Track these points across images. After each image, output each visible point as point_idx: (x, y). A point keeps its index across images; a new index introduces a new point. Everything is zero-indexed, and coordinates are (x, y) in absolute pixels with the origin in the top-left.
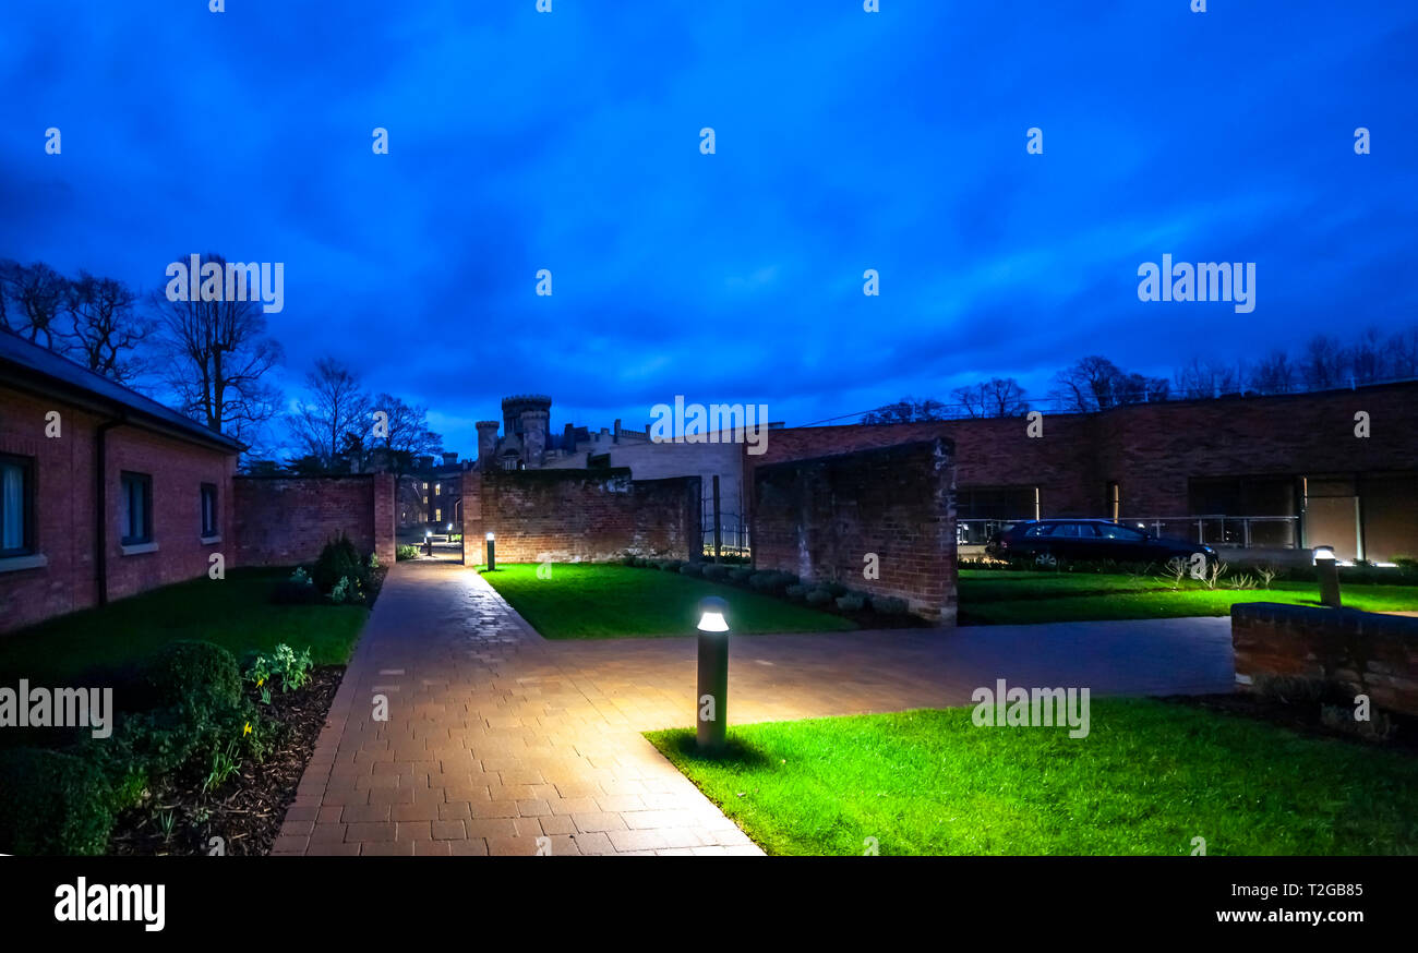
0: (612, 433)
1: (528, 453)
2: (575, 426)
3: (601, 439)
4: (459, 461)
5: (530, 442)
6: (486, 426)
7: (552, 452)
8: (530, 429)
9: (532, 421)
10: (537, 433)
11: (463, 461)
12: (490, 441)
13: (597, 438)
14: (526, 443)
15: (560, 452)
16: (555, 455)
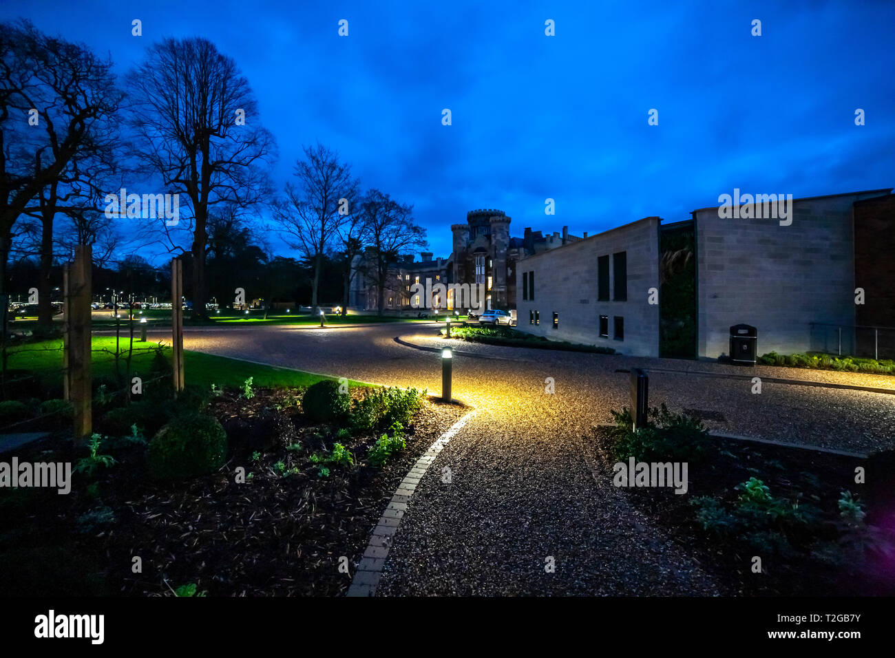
0: (561, 236)
1: (495, 250)
2: (533, 230)
3: (554, 240)
4: (434, 259)
5: (498, 241)
6: (459, 228)
7: (516, 250)
8: (498, 230)
9: (500, 224)
10: (503, 234)
11: (437, 259)
12: (463, 241)
13: (552, 241)
14: (493, 243)
15: (522, 250)
16: (518, 252)
